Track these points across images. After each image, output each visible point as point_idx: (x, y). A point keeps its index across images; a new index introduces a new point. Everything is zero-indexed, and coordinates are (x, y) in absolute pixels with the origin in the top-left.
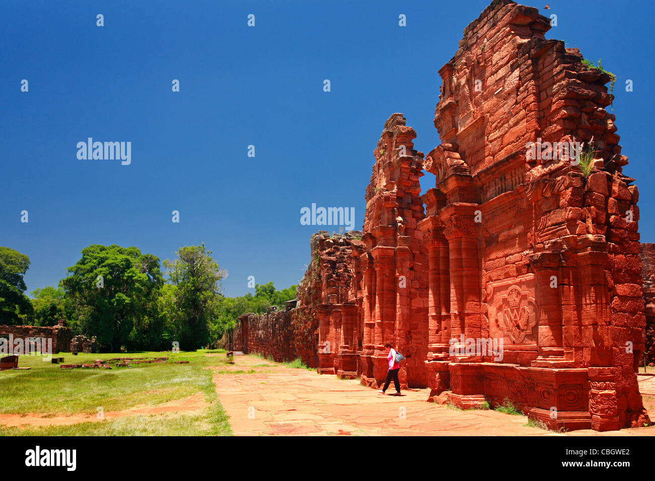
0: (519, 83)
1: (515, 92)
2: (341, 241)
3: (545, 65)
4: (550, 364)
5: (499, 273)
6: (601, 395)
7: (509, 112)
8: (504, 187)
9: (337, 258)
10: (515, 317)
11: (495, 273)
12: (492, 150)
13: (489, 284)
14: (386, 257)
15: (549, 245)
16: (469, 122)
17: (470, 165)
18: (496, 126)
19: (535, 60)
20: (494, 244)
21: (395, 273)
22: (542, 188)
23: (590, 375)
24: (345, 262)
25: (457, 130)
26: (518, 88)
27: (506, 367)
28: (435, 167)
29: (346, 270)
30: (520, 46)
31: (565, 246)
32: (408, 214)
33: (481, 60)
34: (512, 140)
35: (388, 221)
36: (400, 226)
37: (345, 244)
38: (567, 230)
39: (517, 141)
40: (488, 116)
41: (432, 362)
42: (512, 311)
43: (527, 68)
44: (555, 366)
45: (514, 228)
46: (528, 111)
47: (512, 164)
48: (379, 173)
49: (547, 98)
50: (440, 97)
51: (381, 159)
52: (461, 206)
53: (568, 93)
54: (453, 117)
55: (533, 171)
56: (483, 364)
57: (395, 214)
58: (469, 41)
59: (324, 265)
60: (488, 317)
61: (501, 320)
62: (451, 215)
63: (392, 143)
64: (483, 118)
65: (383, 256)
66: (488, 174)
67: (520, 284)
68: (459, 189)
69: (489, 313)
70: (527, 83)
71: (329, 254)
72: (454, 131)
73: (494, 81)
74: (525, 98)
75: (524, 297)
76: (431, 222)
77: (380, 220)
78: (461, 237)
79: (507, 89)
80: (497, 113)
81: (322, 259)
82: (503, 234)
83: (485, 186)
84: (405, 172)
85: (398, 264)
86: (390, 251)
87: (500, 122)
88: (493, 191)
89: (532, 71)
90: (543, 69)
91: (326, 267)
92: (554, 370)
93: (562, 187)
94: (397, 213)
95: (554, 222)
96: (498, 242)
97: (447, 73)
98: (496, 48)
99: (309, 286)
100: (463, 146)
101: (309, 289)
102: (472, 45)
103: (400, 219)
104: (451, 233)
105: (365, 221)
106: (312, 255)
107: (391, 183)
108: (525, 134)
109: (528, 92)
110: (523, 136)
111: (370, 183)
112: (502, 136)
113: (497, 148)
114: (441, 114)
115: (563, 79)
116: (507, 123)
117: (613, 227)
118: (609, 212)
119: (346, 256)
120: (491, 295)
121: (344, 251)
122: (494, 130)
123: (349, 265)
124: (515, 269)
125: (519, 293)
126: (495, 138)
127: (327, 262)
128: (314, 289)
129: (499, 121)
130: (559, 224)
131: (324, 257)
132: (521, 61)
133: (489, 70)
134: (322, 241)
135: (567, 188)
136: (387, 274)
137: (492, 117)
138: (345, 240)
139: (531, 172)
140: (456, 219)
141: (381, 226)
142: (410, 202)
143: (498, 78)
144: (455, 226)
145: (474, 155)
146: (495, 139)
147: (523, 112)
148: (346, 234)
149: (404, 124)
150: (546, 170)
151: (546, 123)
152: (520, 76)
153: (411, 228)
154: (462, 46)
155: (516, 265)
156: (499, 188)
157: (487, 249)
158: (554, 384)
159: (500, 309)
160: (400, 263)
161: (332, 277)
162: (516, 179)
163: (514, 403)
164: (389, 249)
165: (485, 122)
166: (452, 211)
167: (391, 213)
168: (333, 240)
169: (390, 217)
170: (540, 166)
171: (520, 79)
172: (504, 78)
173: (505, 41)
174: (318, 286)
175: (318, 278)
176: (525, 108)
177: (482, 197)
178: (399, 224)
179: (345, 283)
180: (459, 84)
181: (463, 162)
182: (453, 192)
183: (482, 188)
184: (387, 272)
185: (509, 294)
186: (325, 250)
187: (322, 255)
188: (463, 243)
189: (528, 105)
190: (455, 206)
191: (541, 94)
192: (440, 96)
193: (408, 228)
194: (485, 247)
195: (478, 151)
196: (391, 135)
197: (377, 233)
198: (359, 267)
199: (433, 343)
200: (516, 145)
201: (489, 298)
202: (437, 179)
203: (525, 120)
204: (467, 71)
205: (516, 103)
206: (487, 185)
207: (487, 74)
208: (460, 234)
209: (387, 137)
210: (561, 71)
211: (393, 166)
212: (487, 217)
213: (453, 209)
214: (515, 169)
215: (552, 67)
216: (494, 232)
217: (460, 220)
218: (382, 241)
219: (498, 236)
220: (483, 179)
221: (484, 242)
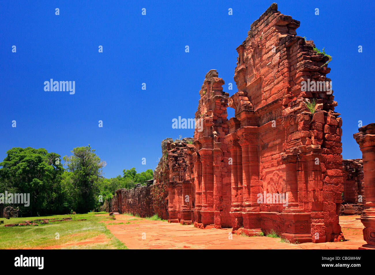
0: (280, 60)
1: (278, 65)
2: (180, 144)
3: (293, 51)
4: (291, 211)
5: (269, 164)
6: (317, 225)
7: (274, 76)
8: (271, 118)
9: (178, 154)
10: (277, 188)
11: (266, 164)
12: (265, 97)
13: (263, 170)
14: (208, 155)
15: (292, 150)
16: (253, 80)
17: (254, 104)
18: (268, 84)
19: (288, 48)
20: (266, 149)
21: (213, 164)
22: (290, 120)
23: (312, 216)
24: (183, 157)
25: (246, 84)
26: (279, 63)
27: (272, 213)
28: (235, 105)
29: (184, 162)
30: (281, 39)
31: (300, 151)
32: (220, 129)
33: (260, 45)
34: (276, 92)
35: (208, 134)
36: (215, 137)
37: (183, 146)
38: (301, 142)
39: (278, 93)
40: (263, 78)
41: (233, 212)
42: (275, 184)
43: (284, 52)
44: (294, 212)
45: (276, 140)
46: (284, 77)
47: (275, 106)
48: (202, 105)
49: (294, 70)
50: (237, 64)
51: (203, 97)
52: (248, 128)
53: (304, 69)
54: (244, 76)
55: (286, 110)
56: (260, 212)
57: (212, 130)
58: (254, 32)
59: (171, 158)
60: (263, 188)
61: (269, 189)
62: (243, 133)
63: (210, 87)
64: (260, 78)
65: (206, 154)
66: (263, 110)
67: (279, 170)
68: (247, 118)
69: (263, 186)
70: (284, 61)
71: (173, 152)
72: (245, 85)
73: (267, 58)
74: (282, 69)
75: (281, 177)
76: (232, 137)
77: (204, 133)
78: (248, 145)
79: (273, 63)
80: (268, 76)
81: (169, 155)
82: (270, 143)
83: (261, 117)
84: (218, 105)
85: (215, 159)
86: (209, 151)
88: (266, 119)
89: (287, 54)
90: (293, 53)
91: (172, 160)
92: (293, 213)
93: (299, 120)
94: (213, 129)
95: (295, 138)
96: (268, 148)
97: (241, 50)
98: (268, 39)
99: (161, 171)
100: (250, 94)
101: (162, 173)
102: (255, 35)
103: (215, 132)
104: (243, 143)
105: (194, 133)
106: (163, 153)
107: (210, 111)
108: (282, 89)
109: (284, 66)
110: (281, 90)
111: (197, 111)
112: (271, 89)
113: (268, 96)
114: (238, 74)
115: (302, 60)
116: (273, 82)
117: (327, 140)
118: (325, 132)
119: (183, 153)
120: (264, 176)
121: (182, 150)
122: (266, 85)
123: (185, 158)
124: (276, 162)
125: (278, 175)
127: (172, 157)
128: (164, 173)
129: (269, 81)
130: (297, 139)
131: (171, 154)
132: (281, 48)
133: (264, 51)
134: (169, 144)
135: (301, 121)
136: (208, 165)
137: (265, 78)
138: (183, 143)
139: (285, 111)
140: (246, 135)
141: (204, 137)
142: (221, 122)
143: (269, 56)
144: (245, 139)
145: (256, 98)
146: (267, 91)
147: (281, 77)
148: (183, 140)
149: (217, 76)
150: (293, 110)
151: (293, 84)
152: (280, 56)
153: (222, 138)
154: (250, 35)
155: (277, 160)
156: (269, 118)
157: (263, 151)
158: (293, 221)
159: (269, 183)
160: (216, 158)
161: (176, 166)
162: (277, 114)
164: (209, 150)
165: (262, 81)
166: (243, 131)
167: (210, 129)
168: (175, 144)
169: (210, 132)
170: (289, 107)
171: (280, 58)
172: (272, 57)
173: (273, 35)
174: (167, 171)
175: (167, 167)
176: (282, 75)
177: (260, 122)
178: (215, 136)
179: (183, 169)
180: (248, 57)
181: (250, 102)
182: (244, 120)
183: (260, 118)
184: (208, 163)
185: (273, 175)
186: (171, 149)
187: (169, 153)
188: (249, 148)
189: (284, 73)
190: (245, 128)
191: (291, 67)
192: (237, 63)
193: (220, 138)
194: (261, 150)
195: (258, 97)
196: (209, 83)
197: (202, 141)
198: (192, 160)
199: (234, 202)
200: (277, 95)
201: (263, 178)
202: (236, 111)
203: (282, 82)
204: (252, 50)
205: (278, 72)
206: (263, 116)
207: (263, 53)
208: (248, 143)
209: (207, 84)
210: (301, 56)
211: (211, 102)
212: (262, 134)
213: (244, 129)
214: (277, 108)
215: (297, 53)
216: (266, 142)
217: (248, 136)
218: (205, 146)
219: (268, 144)
220: (260, 113)
221: (261, 147)
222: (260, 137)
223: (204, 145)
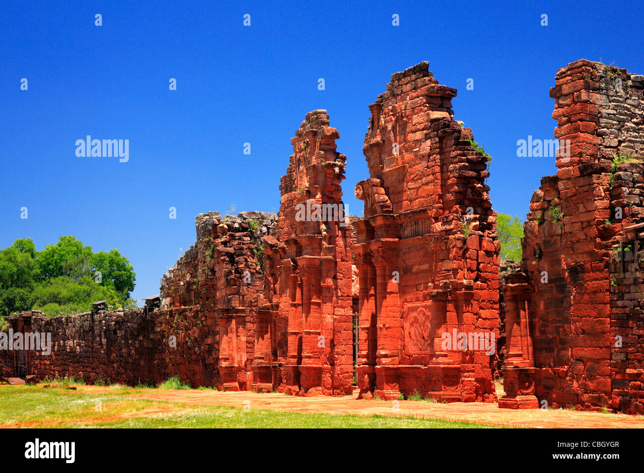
0: (430, 152)
1: (427, 158)
2: (236, 225)
4: (439, 362)
5: (412, 297)
6: (467, 381)
7: (422, 172)
8: (417, 230)
9: (234, 249)
10: (422, 331)
11: (409, 296)
12: (409, 197)
13: (406, 304)
14: (312, 266)
15: (442, 284)
16: (394, 165)
17: (392, 202)
18: (413, 178)
19: (441, 139)
20: (409, 274)
21: (320, 283)
22: (440, 242)
23: (462, 369)
25: (383, 168)
26: (429, 156)
27: (416, 367)
28: (364, 196)
29: (248, 265)
30: (433, 121)
31: (450, 286)
33: (404, 115)
34: (424, 195)
35: (313, 229)
36: (325, 235)
37: (241, 229)
39: (427, 198)
40: (408, 167)
41: (362, 366)
42: (420, 326)
43: (436, 143)
44: (442, 363)
45: (422, 264)
46: (435, 178)
47: (422, 216)
48: (299, 168)
49: (447, 172)
50: (369, 129)
52: (386, 242)
53: (459, 175)
54: (380, 154)
56: (400, 366)
58: (395, 89)
59: (222, 258)
60: (403, 330)
61: (412, 333)
62: (379, 248)
64: (404, 167)
66: (407, 218)
67: (425, 307)
68: (385, 225)
69: (405, 327)
70: (435, 155)
71: (225, 244)
72: (380, 168)
73: (413, 139)
74: (433, 166)
75: (428, 317)
76: (362, 249)
77: (304, 226)
78: (386, 266)
79: (422, 152)
80: (414, 167)
81: (217, 249)
82: (415, 267)
83: (404, 224)
84: (328, 177)
85: (324, 273)
86: (316, 260)
87: (416, 176)
88: (409, 230)
89: (439, 148)
90: (446, 148)
91: (224, 261)
92: (441, 366)
93: (451, 246)
95: (446, 268)
96: (412, 272)
97: (376, 112)
98: (416, 111)
99: (187, 279)
100: (387, 183)
102: (398, 95)
103: (324, 226)
104: (378, 261)
107: (315, 187)
109: (436, 163)
110: (431, 195)
112: (418, 189)
113: (413, 197)
114: (370, 147)
115: (457, 163)
116: (420, 179)
117: (481, 272)
118: (480, 261)
119: (244, 247)
120: (406, 313)
121: (241, 239)
122: (411, 180)
124: (422, 295)
125: (424, 314)
127: (225, 255)
130: (448, 271)
131: (220, 248)
132: (432, 134)
133: (410, 127)
134: (214, 225)
135: (453, 248)
136: (314, 284)
137: (410, 169)
138: (241, 225)
139: (435, 226)
140: (383, 251)
141: (308, 236)
143: (416, 138)
144: (381, 257)
145: (395, 194)
146: (412, 189)
147: (432, 177)
148: (241, 216)
149: (328, 125)
150: (444, 228)
151: (446, 191)
152: (431, 147)
154: (389, 90)
155: (424, 292)
156: (414, 230)
157: (405, 276)
158: (441, 375)
159: (412, 324)
160: (327, 272)
161: (232, 275)
162: (425, 228)
163: (420, 393)
164: (316, 258)
165: (406, 171)
168: (228, 225)
169: (316, 225)
170: (440, 223)
171: (431, 149)
172: (420, 141)
173: (422, 109)
174: (209, 283)
176: (433, 175)
177: (401, 233)
178: (324, 233)
180: (386, 127)
181: (387, 198)
182: (380, 227)
183: (401, 225)
184: (313, 281)
185: (418, 314)
186: (219, 238)
187: (217, 246)
188: (387, 271)
189: (435, 173)
190: (382, 241)
191: (444, 167)
192: (368, 127)
194: (403, 274)
195: (398, 193)
196: (315, 134)
197: (304, 242)
198: (273, 267)
200: (426, 200)
201: (404, 315)
202: (366, 206)
203: (433, 184)
204: (393, 119)
205: (428, 167)
206: (406, 225)
207: (408, 130)
208: (385, 264)
209: (311, 134)
210: (456, 156)
211: (317, 170)
212: (404, 251)
213: (380, 243)
214: (425, 219)
215: (450, 150)
216: (409, 264)
217: (385, 252)
218: (310, 251)
219: (412, 268)
220: (403, 220)
221: (402, 271)
222: (401, 254)
223: (307, 249)
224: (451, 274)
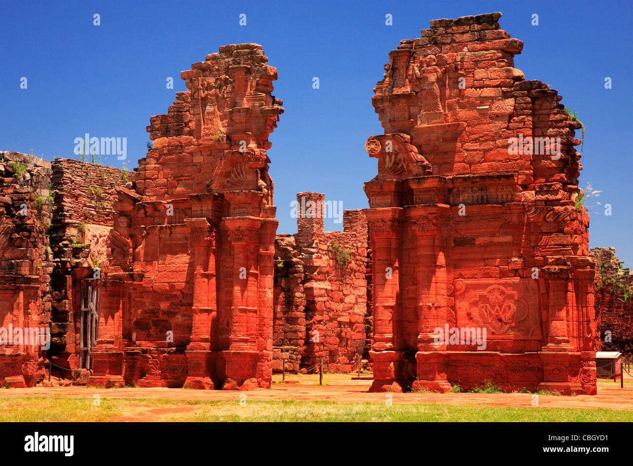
0: (514, 112)
1: (507, 118)
3: (542, 107)
5: (475, 272)
7: (496, 133)
8: (485, 197)
10: (497, 312)
12: (468, 159)
13: (458, 281)
15: (553, 260)
16: (439, 122)
17: (432, 163)
18: (476, 139)
19: (533, 99)
20: (468, 246)
22: (545, 213)
25: (414, 123)
26: (511, 116)
27: (487, 353)
31: (569, 263)
33: (459, 67)
34: (499, 159)
39: (507, 162)
40: (465, 125)
42: (493, 307)
43: (525, 103)
45: (498, 236)
47: (502, 182)
54: (409, 107)
55: (526, 193)
56: (449, 352)
57: (258, 176)
60: (455, 310)
61: (475, 314)
62: (429, 214)
64: (457, 125)
67: (506, 285)
69: (457, 307)
70: (524, 117)
72: (410, 122)
73: (478, 96)
74: (520, 128)
75: (511, 296)
79: (496, 111)
80: (478, 127)
82: (482, 238)
83: (455, 189)
87: (483, 137)
89: (531, 108)
90: (541, 109)
93: (568, 218)
95: (559, 243)
96: (474, 244)
98: (481, 65)
100: (418, 141)
103: (262, 182)
107: (248, 134)
108: (517, 160)
109: (524, 124)
110: (515, 160)
112: (486, 151)
113: (476, 159)
116: (493, 141)
120: (462, 290)
122: (473, 140)
124: (498, 271)
125: (502, 292)
126: (474, 149)
130: (564, 246)
132: (517, 93)
135: (573, 220)
137: (471, 128)
139: (523, 194)
143: (482, 94)
144: (433, 225)
145: (438, 154)
150: (543, 197)
152: (515, 106)
155: (501, 268)
156: (477, 196)
157: (457, 248)
159: (474, 304)
165: (460, 129)
171: (515, 109)
172: (492, 99)
178: (266, 190)
181: (422, 157)
183: (450, 190)
185: (489, 292)
191: (536, 130)
194: (453, 246)
195: (446, 153)
200: (504, 165)
205: (508, 128)
207: (466, 84)
210: (561, 120)
212: (458, 219)
214: (502, 186)
215: (549, 112)
216: (468, 235)
219: (474, 240)
220: (457, 184)
221: (452, 242)
222: (450, 223)
224: (570, 250)
